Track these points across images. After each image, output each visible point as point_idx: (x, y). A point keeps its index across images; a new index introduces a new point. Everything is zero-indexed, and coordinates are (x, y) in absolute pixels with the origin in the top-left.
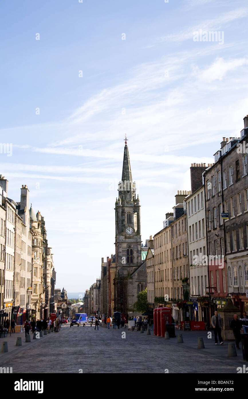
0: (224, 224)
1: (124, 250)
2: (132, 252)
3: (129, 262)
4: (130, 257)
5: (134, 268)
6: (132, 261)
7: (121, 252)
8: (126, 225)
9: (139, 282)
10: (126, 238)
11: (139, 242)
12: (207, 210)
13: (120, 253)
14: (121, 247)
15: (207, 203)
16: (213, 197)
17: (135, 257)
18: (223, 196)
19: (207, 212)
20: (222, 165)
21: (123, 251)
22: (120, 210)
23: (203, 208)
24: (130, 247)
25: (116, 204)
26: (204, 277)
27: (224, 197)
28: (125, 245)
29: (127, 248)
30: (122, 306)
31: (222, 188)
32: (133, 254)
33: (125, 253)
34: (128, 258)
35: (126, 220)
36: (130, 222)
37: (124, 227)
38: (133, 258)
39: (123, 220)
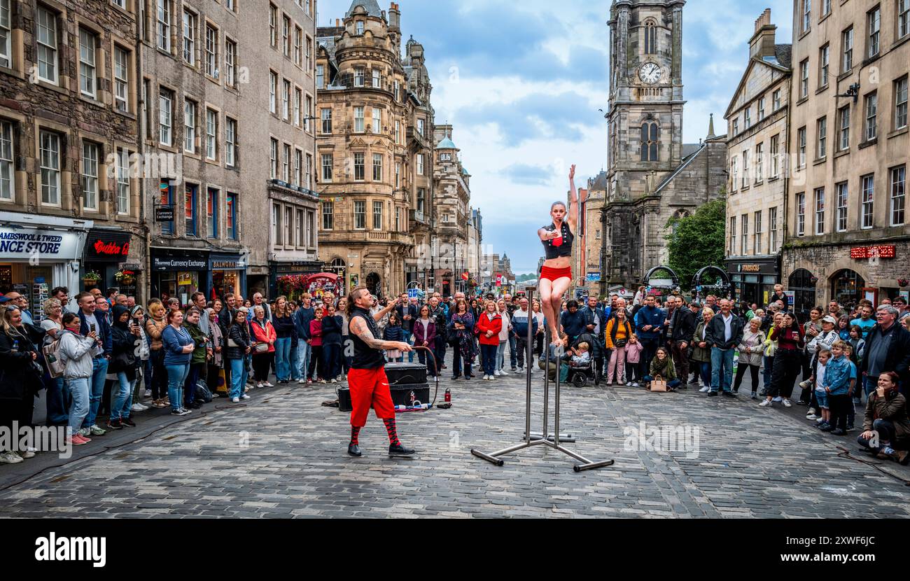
1: (635, 125)
2: (656, 131)
3: (646, 159)
4: (649, 145)
5: (659, 174)
6: (654, 157)
7: (625, 132)
8: (642, 59)
9: (680, 208)
10: (640, 91)
11: (677, 104)
13: (622, 135)
14: (626, 118)
17: (663, 146)
21: (630, 128)
24: (650, 117)
28: (636, 115)
29: (643, 122)
30: (625, 273)
32: (660, 136)
33: (636, 135)
34: (644, 147)
35: (641, 44)
36: (653, 51)
37: (634, 62)
38: (657, 148)
39: (634, 45)
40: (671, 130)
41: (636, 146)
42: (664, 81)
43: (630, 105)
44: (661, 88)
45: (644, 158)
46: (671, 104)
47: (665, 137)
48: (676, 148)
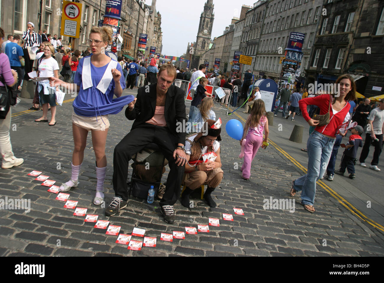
0: (248, 41)
5: (204, 52)
6: (204, 48)
9: (205, 60)
10: (203, 35)
12: (243, 32)
13: (198, 42)
14: (199, 39)
15: (244, 28)
16: (247, 26)
20: (255, 11)
22: (203, 19)
25: (202, 15)
27: (251, 28)
28: (202, 39)
31: (252, 23)
35: (205, 25)
36: (207, 27)
37: (203, 28)
38: (204, 46)
39: (203, 25)
40: (208, 43)
41: (201, 45)
42: (208, 34)
45: (202, 48)
46: (208, 39)
47: (206, 45)
48: (208, 47)
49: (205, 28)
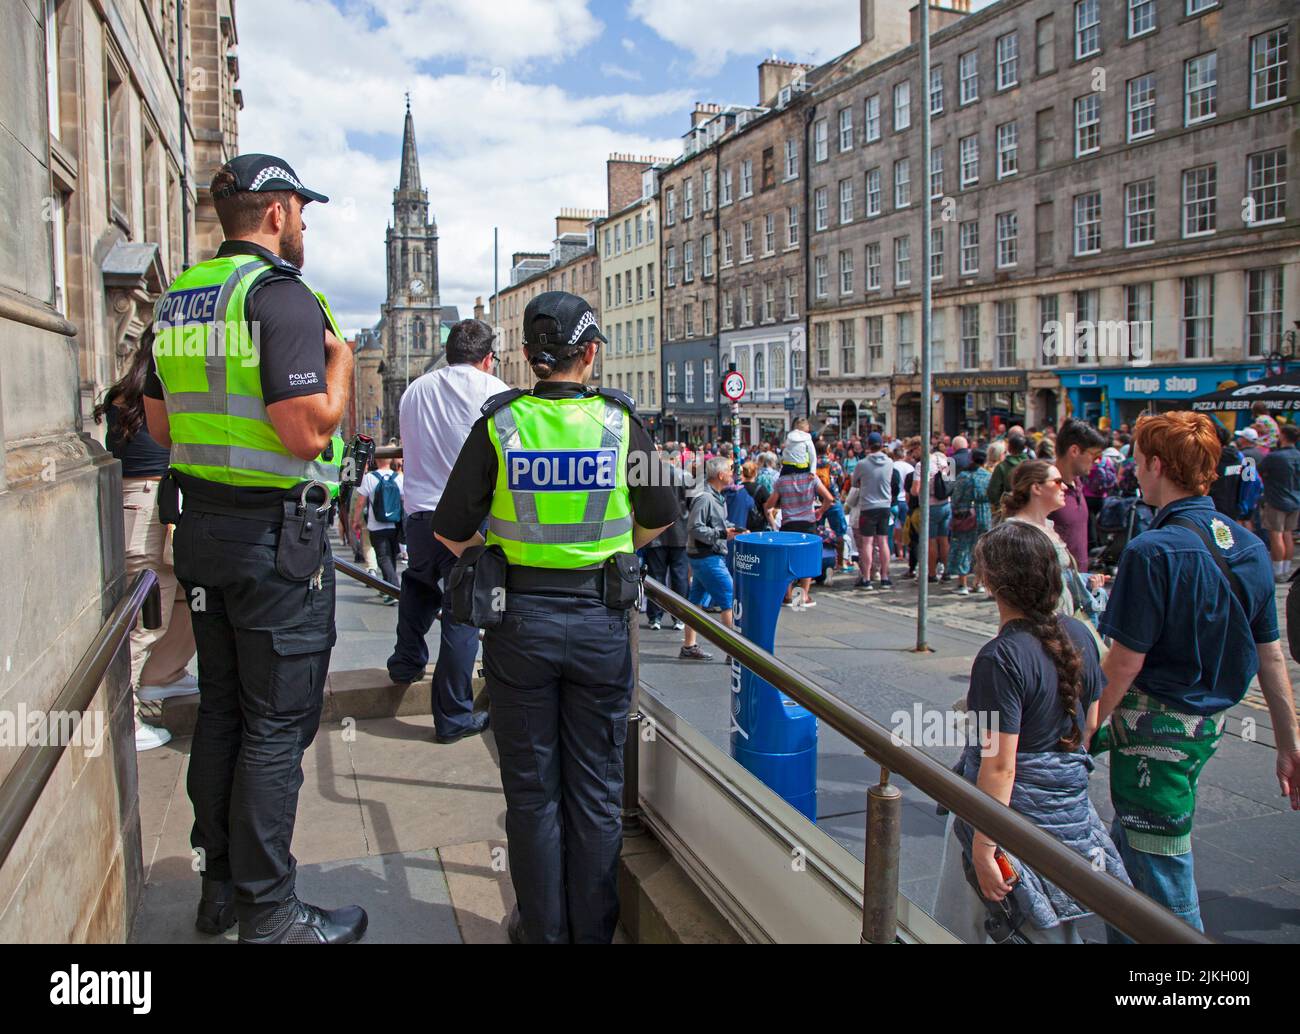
0: (718, 274)
1: (408, 324)
2: (423, 328)
3: (417, 347)
4: (419, 337)
5: (427, 358)
6: (423, 346)
7: (401, 328)
10: (411, 299)
11: (436, 309)
12: (665, 247)
13: (399, 330)
14: (401, 319)
15: (666, 234)
16: (685, 221)
17: (428, 338)
18: (717, 219)
19: (664, 250)
20: (718, 157)
21: (404, 325)
22: (399, 244)
23: (652, 241)
24: (418, 318)
25: (389, 231)
26: (646, 376)
27: (721, 221)
28: (408, 316)
31: (718, 203)
32: (425, 331)
33: (409, 330)
34: (415, 339)
35: (411, 265)
36: (419, 270)
37: (406, 278)
38: (424, 340)
39: (405, 265)
40: (433, 327)
41: (409, 338)
42: (426, 293)
43: (403, 309)
44: (425, 297)
45: (415, 346)
46: (432, 310)
47: (429, 332)
48: (437, 340)
49: (411, 276)
